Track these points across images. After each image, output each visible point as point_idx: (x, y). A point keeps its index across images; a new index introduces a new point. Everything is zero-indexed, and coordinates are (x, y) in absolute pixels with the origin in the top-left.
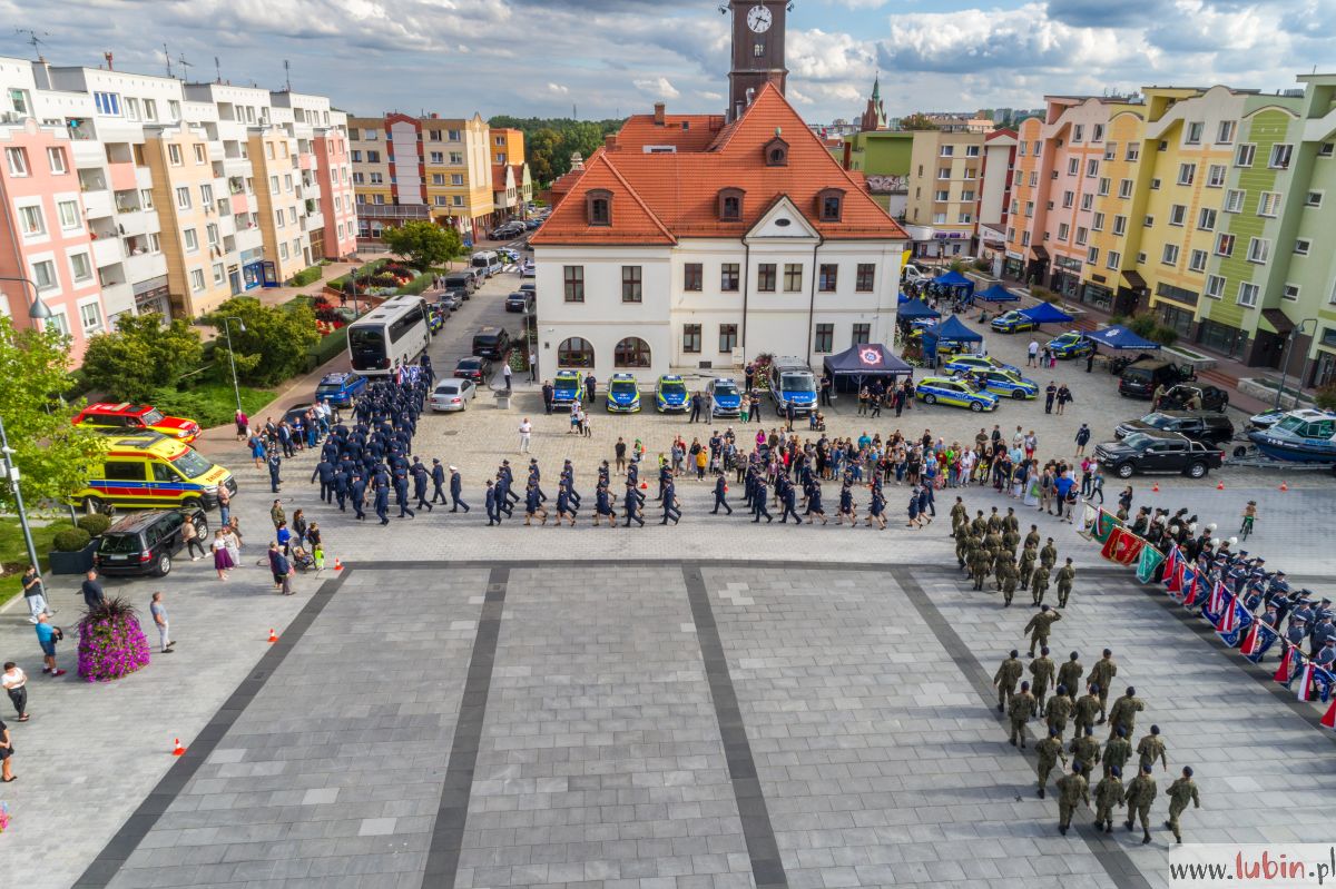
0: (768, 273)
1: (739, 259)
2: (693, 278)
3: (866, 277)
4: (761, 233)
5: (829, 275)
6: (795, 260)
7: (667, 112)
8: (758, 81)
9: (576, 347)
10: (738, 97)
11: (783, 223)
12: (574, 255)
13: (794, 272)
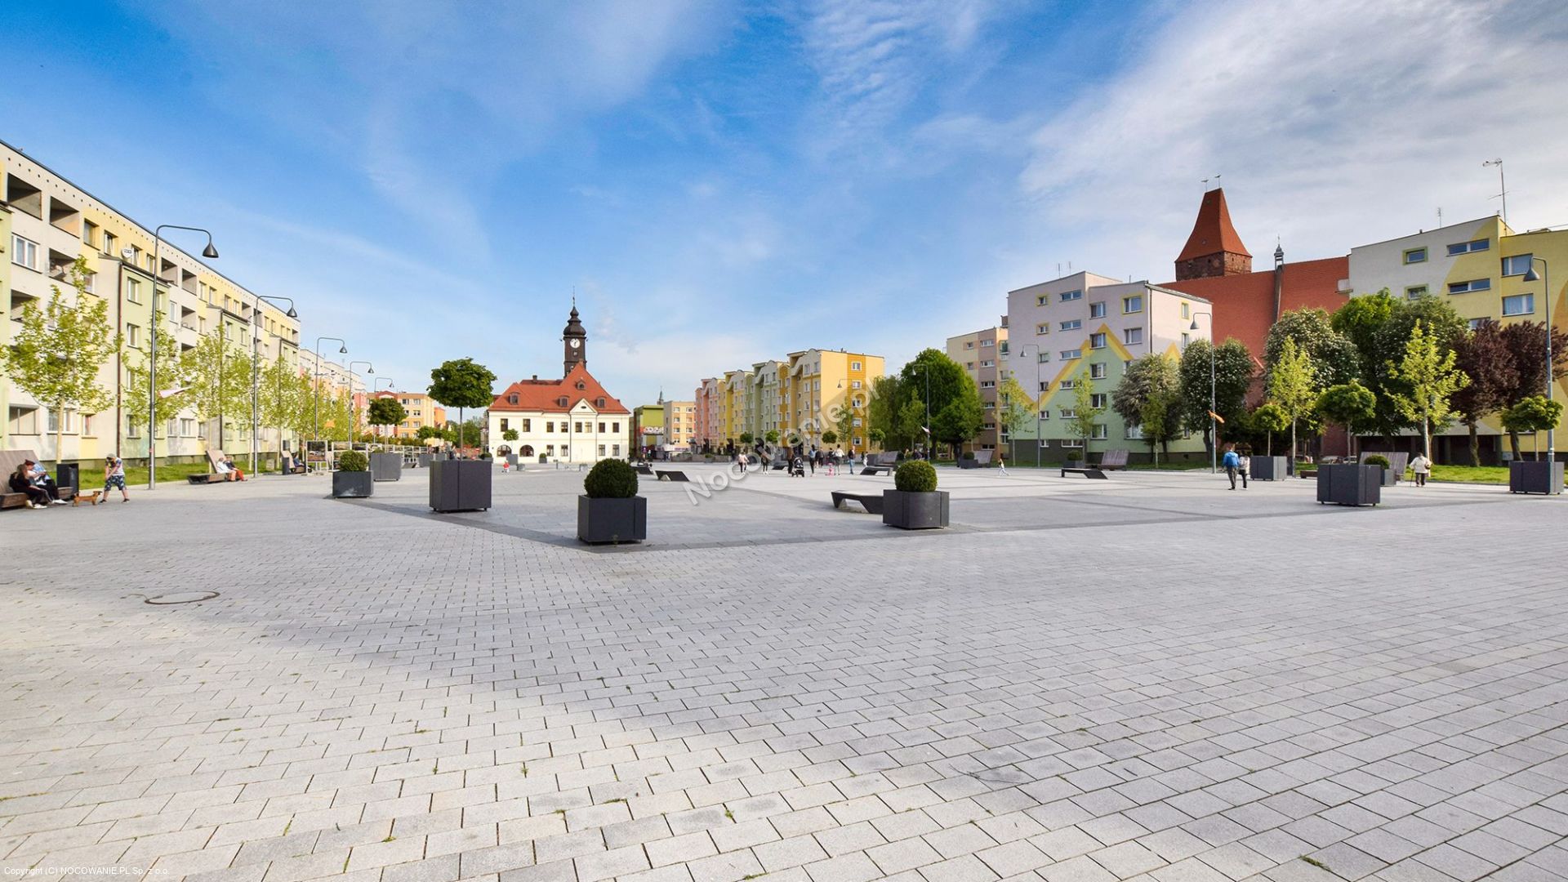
0: (579, 427)
1: (568, 420)
2: (550, 428)
3: (616, 428)
4: (576, 411)
5: (602, 428)
6: (589, 421)
7: (538, 379)
8: (575, 363)
9: (504, 449)
10: (567, 371)
11: (584, 407)
12: (505, 415)
13: (589, 425)
